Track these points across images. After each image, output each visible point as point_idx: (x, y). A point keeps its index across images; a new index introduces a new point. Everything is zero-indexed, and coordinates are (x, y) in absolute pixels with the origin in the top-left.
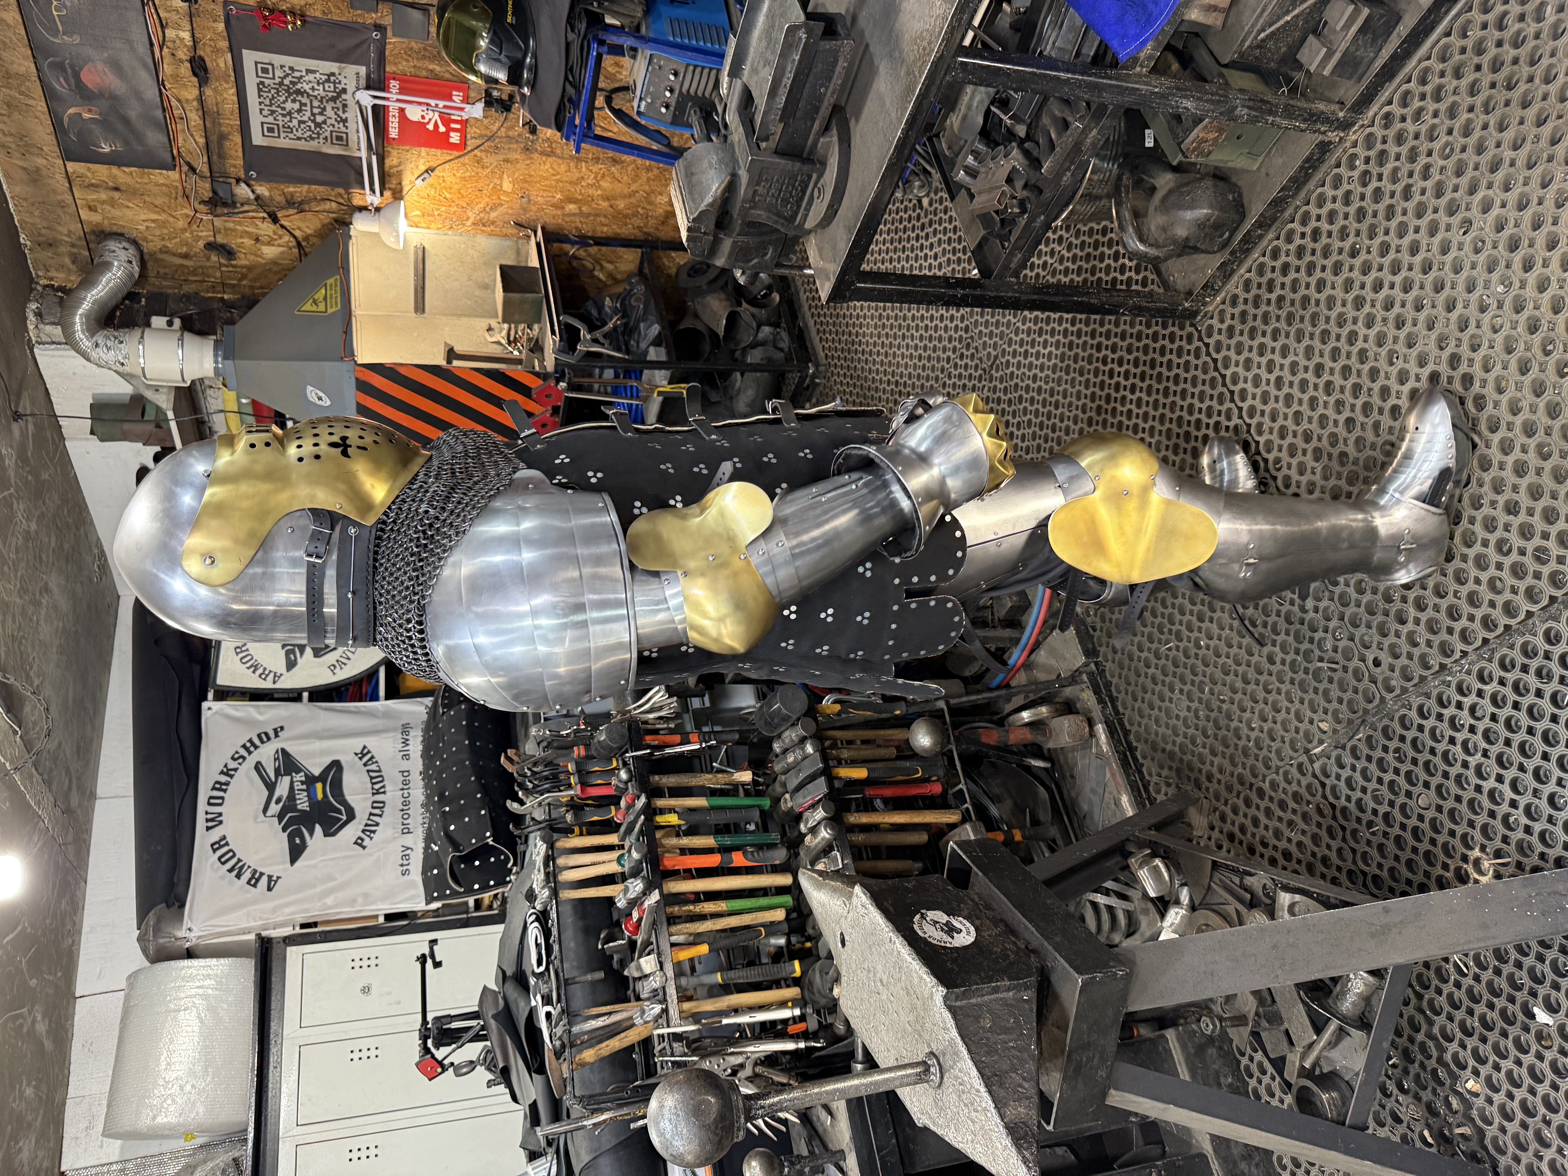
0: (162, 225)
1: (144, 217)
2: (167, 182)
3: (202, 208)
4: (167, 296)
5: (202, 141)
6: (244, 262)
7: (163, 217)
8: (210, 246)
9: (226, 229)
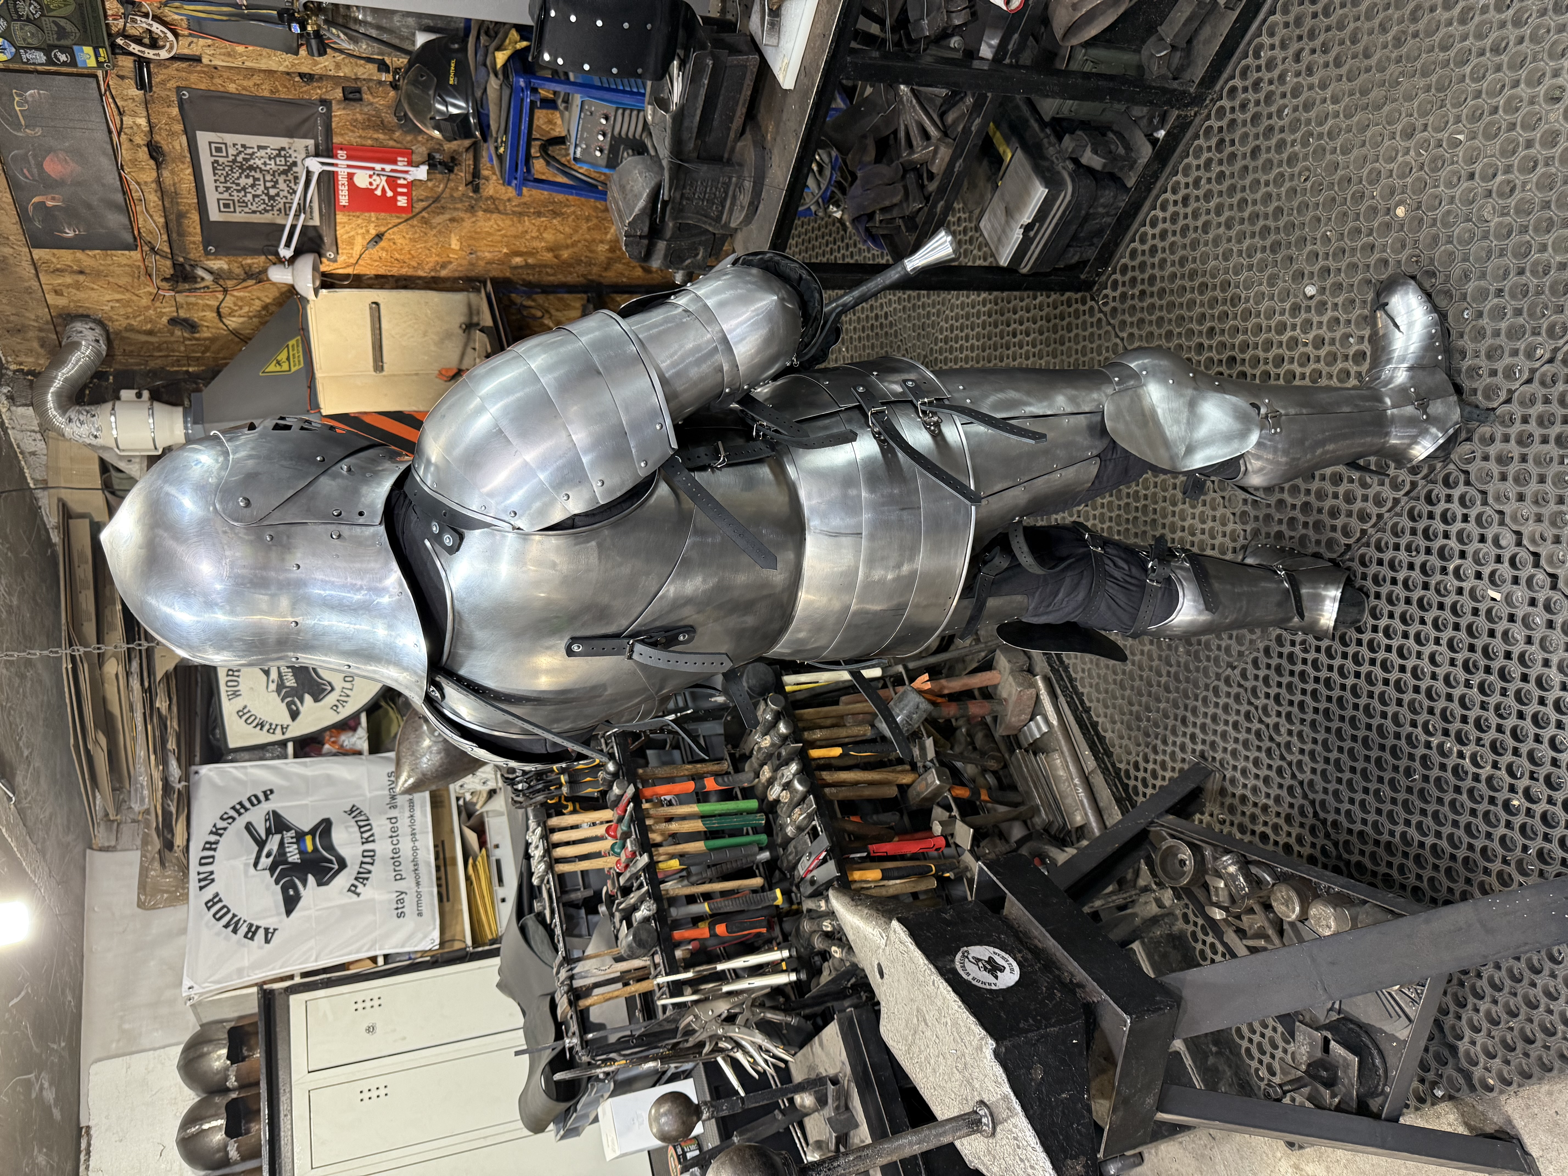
0: (127, 304)
1: (108, 298)
2: (129, 262)
3: (165, 285)
4: (134, 372)
5: (162, 220)
6: (206, 334)
7: (127, 296)
8: (173, 321)
9: (188, 304)
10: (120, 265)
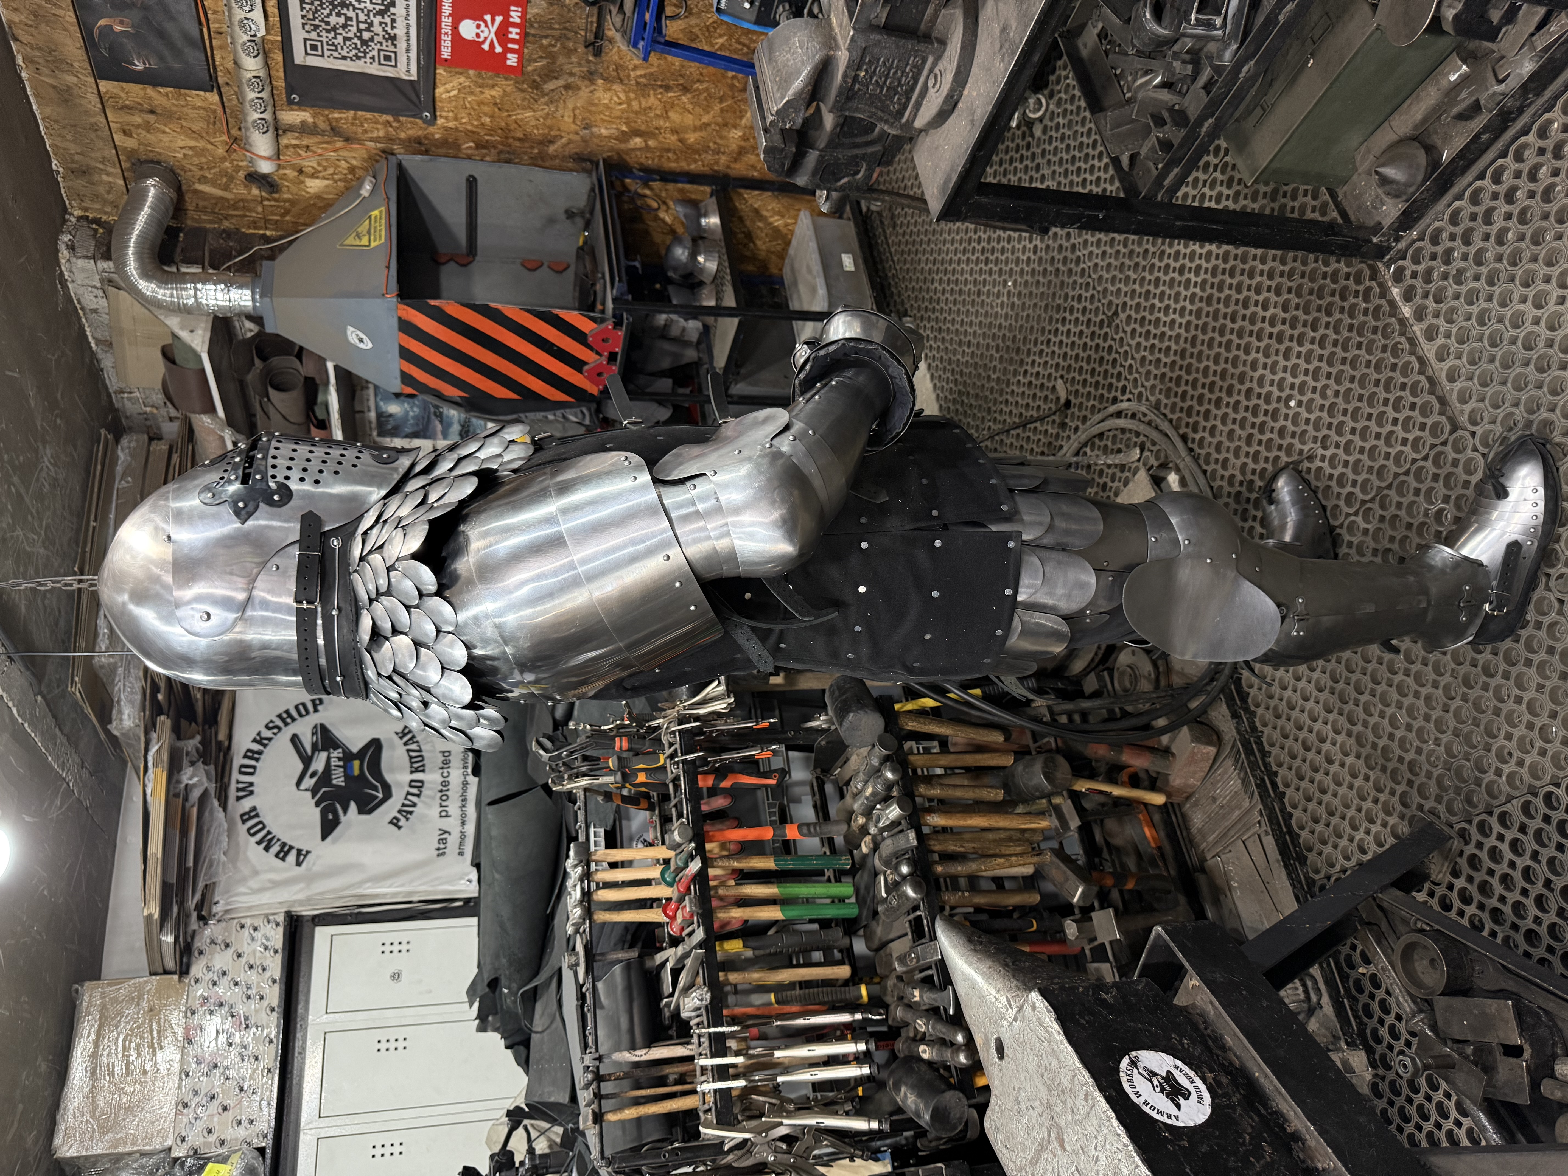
0: (201, 152)
1: (180, 143)
2: (205, 104)
4: (206, 231)
6: (286, 196)
7: (201, 143)
8: (251, 177)
10: (194, 108)
